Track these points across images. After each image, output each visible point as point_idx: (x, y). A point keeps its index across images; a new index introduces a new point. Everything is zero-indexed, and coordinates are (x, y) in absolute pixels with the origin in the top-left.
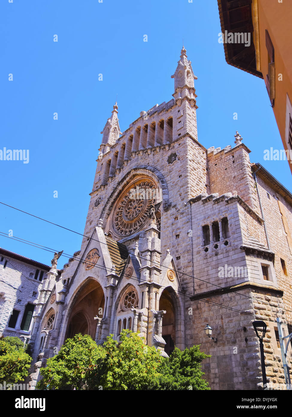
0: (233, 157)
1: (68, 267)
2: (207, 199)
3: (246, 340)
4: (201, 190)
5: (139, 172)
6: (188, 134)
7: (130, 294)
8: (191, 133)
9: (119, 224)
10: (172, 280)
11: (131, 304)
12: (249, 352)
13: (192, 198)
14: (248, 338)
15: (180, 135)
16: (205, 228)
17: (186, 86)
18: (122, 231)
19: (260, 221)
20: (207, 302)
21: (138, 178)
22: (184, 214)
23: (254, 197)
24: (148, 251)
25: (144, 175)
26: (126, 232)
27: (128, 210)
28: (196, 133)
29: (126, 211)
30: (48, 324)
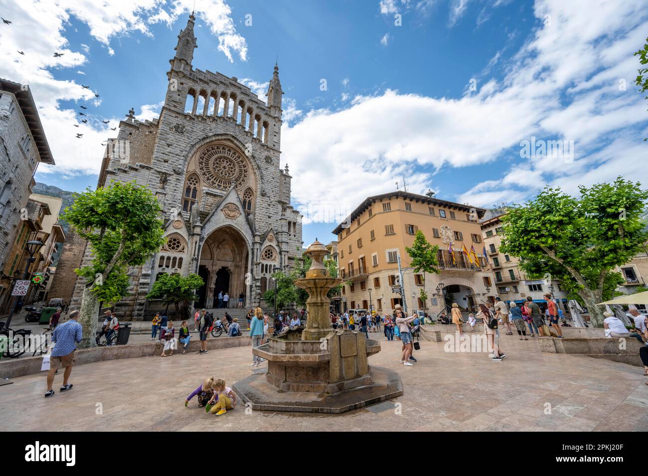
5: (235, 141)
7: (269, 251)
11: (270, 257)
15: (274, 146)
21: (231, 144)
26: (214, 183)
27: (216, 165)
29: (214, 163)
30: (170, 246)
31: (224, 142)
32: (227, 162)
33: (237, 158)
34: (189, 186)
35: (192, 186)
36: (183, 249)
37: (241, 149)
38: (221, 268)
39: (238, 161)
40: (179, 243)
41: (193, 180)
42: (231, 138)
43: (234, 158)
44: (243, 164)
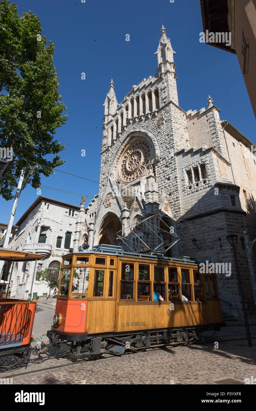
0: (207, 117)
1: (91, 206)
2: (189, 152)
3: (221, 246)
4: (183, 144)
6: (171, 102)
8: (173, 101)
9: (124, 173)
10: (167, 210)
11: (141, 228)
12: (223, 253)
13: (177, 151)
14: (222, 245)
15: (165, 103)
16: (189, 173)
17: (167, 61)
18: (127, 178)
19: (228, 164)
20: (192, 223)
22: (172, 164)
23: (224, 147)
24: (149, 191)
25: (140, 136)
26: (130, 179)
27: (130, 163)
28: (177, 100)
32: (136, 155)
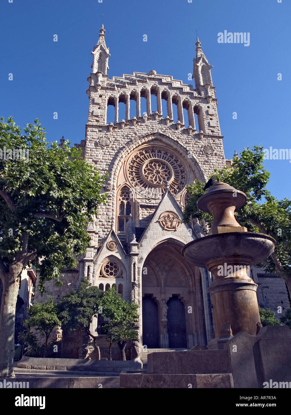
9: (136, 180)
14: (284, 307)
15: (212, 131)
27: (147, 171)
29: (145, 170)
30: (107, 271)
31: (152, 143)
32: (159, 166)
33: (170, 158)
34: (122, 202)
35: (125, 202)
36: (122, 275)
37: (172, 147)
38: (171, 296)
39: (172, 161)
40: (115, 267)
41: (125, 194)
42: (159, 137)
43: (167, 158)
44: (178, 163)
